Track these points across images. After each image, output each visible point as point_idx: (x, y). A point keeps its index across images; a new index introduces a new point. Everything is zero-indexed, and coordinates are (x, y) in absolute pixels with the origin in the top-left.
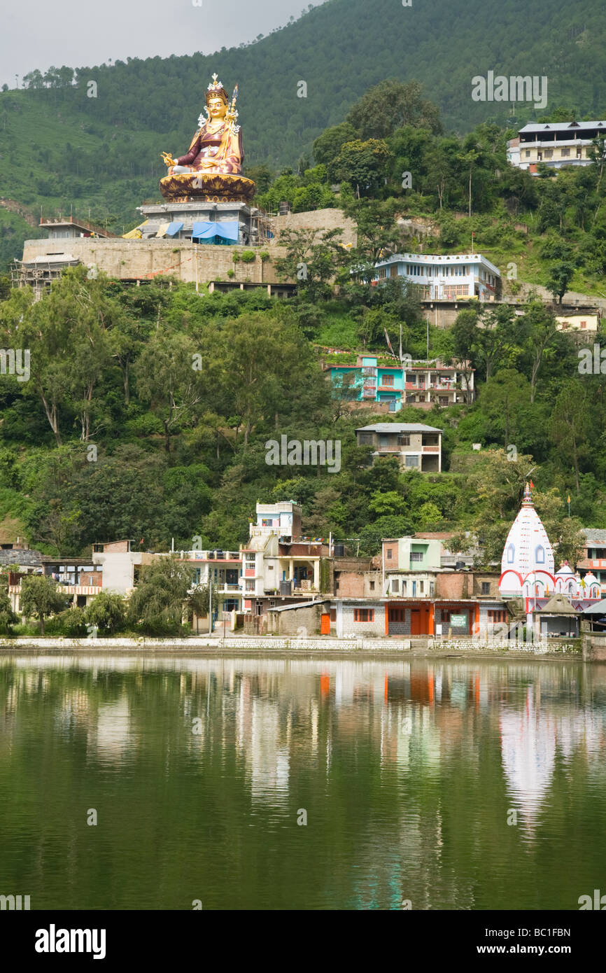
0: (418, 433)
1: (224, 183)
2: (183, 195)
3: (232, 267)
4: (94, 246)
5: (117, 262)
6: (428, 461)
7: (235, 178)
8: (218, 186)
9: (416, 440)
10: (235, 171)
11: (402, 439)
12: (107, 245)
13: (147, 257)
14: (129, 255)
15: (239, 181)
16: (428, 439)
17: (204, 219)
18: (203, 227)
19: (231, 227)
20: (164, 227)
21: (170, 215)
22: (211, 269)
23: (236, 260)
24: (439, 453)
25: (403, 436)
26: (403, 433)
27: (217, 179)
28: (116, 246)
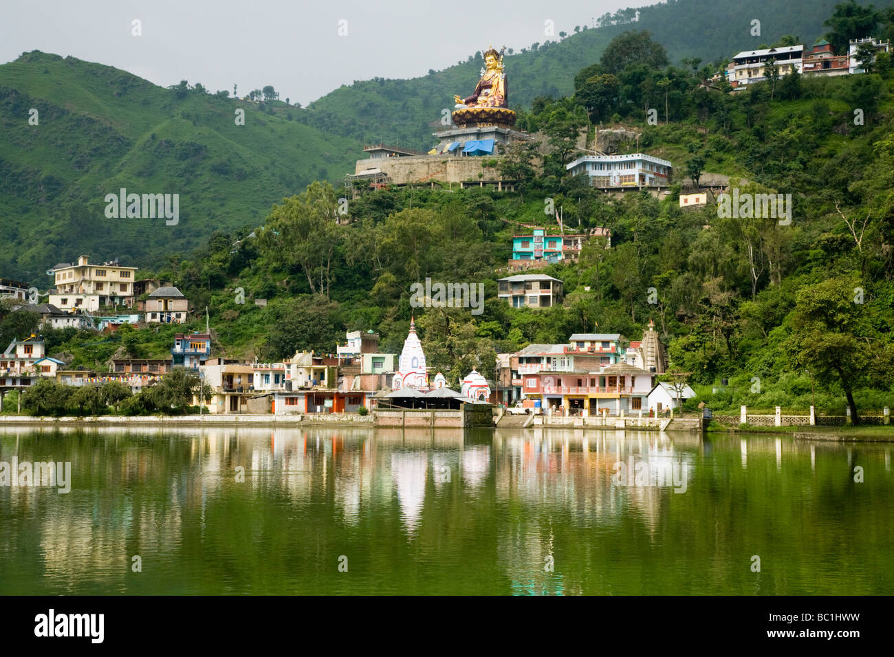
0: (537, 281)
1: (488, 114)
2: (463, 123)
3: (482, 170)
4: (393, 162)
5: (407, 172)
6: (544, 300)
7: (496, 110)
8: (483, 116)
9: (536, 285)
10: (497, 104)
11: (526, 285)
12: (401, 161)
13: (426, 167)
14: (415, 167)
15: (499, 112)
16: (545, 285)
17: (473, 138)
18: (471, 144)
19: (488, 143)
20: (449, 146)
21: (453, 137)
22: (467, 173)
23: (484, 166)
24: (551, 294)
25: (528, 284)
26: (525, 281)
27: (483, 111)
28: (407, 161)
